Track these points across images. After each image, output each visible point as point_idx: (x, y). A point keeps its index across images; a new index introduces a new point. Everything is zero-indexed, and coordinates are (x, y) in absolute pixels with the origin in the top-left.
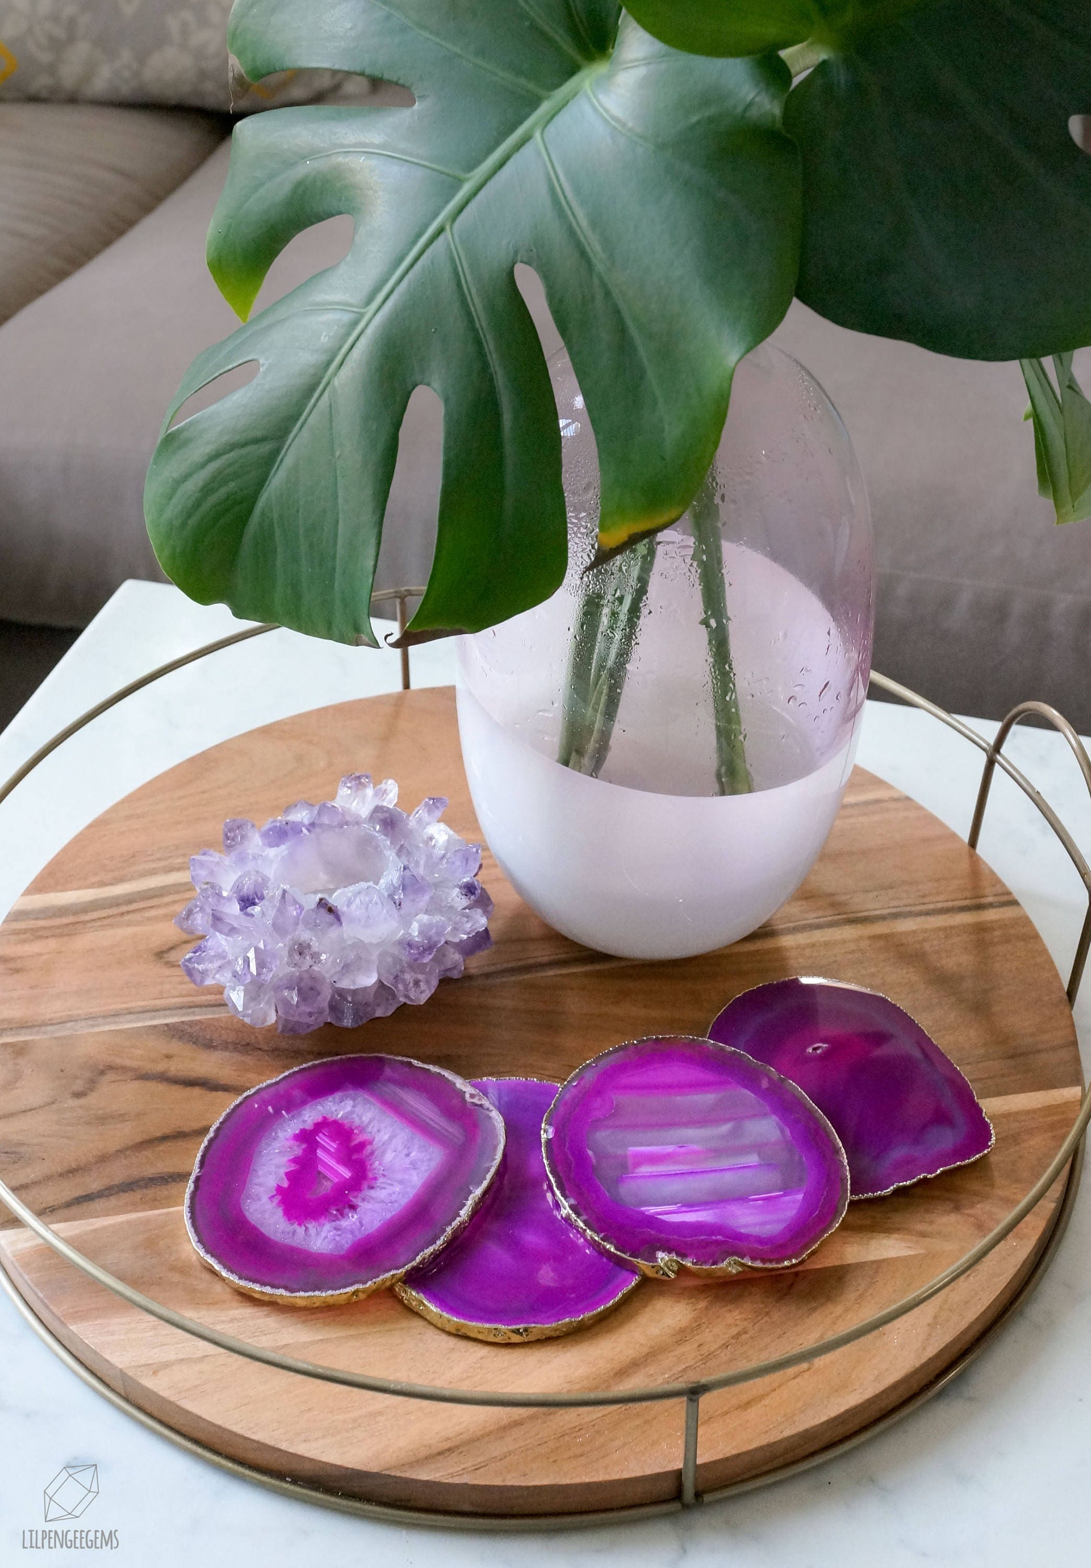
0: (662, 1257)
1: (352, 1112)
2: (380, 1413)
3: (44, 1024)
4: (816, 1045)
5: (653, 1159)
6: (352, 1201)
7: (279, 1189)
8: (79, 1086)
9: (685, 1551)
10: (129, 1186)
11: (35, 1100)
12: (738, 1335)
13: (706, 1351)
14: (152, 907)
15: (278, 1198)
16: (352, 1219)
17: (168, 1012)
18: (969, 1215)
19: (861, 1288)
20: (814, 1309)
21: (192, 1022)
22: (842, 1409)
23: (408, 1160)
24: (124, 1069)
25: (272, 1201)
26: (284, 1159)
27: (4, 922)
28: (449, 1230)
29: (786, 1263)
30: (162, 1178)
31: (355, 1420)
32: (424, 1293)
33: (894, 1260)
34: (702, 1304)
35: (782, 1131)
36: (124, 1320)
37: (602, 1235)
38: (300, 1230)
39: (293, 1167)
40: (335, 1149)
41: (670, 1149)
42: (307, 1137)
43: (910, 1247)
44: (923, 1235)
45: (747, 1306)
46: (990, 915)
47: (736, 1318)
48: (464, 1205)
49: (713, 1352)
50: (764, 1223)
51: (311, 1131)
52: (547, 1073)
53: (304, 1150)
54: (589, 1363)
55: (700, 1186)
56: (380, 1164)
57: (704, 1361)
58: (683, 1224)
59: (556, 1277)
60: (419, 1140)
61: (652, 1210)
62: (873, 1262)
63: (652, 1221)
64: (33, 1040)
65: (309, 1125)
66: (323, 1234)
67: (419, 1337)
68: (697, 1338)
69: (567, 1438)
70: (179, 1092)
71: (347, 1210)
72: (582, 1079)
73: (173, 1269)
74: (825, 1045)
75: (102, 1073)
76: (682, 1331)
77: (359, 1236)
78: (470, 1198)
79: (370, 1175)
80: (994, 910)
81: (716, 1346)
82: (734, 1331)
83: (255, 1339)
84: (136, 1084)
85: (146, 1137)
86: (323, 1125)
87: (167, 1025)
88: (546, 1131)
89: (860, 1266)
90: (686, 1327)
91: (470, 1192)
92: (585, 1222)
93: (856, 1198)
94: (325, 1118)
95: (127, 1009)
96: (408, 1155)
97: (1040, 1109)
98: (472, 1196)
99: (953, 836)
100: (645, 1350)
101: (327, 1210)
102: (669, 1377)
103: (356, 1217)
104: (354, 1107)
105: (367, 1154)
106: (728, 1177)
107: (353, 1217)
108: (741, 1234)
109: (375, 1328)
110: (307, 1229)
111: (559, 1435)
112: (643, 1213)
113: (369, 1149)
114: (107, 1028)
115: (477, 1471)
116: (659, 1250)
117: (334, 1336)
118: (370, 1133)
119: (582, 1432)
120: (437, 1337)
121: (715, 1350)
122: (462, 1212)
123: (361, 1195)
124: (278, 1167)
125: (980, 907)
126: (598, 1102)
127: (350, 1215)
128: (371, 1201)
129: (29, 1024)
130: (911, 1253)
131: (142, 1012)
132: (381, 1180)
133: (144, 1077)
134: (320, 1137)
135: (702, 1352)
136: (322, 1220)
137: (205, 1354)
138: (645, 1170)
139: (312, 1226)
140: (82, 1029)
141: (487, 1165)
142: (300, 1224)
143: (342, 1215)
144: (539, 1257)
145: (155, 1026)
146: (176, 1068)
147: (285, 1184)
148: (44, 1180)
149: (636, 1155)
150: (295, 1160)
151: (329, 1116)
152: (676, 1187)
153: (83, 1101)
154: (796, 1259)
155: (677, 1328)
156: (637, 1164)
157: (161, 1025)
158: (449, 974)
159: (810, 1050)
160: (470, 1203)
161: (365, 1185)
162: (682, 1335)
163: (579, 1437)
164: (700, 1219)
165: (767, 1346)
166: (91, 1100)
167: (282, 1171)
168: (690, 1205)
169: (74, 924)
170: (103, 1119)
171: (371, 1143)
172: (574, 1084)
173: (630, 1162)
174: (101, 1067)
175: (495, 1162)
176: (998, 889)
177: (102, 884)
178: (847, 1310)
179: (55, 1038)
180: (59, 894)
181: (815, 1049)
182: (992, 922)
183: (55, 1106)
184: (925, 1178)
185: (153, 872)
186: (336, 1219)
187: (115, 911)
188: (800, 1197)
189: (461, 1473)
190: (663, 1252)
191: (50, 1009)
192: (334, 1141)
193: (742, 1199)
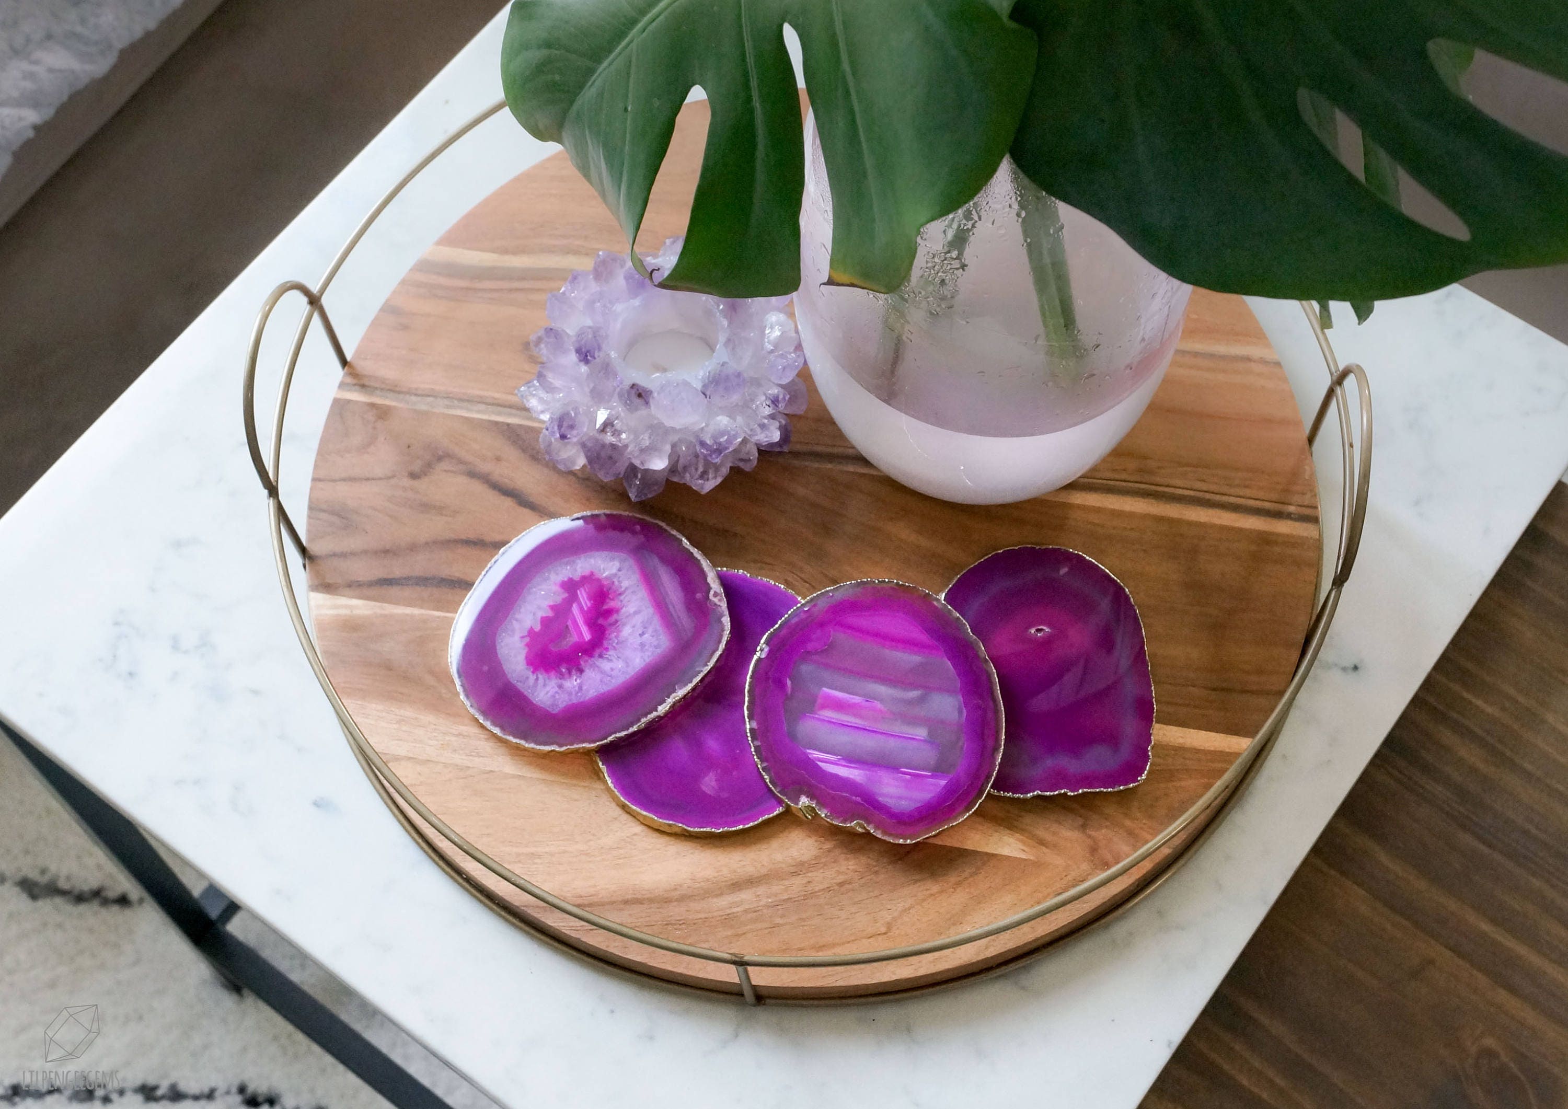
0: (804, 801)
1: (615, 575)
2: (539, 857)
3: (409, 392)
4: (1040, 627)
5: (839, 706)
6: (581, 665)
7: (531, 632)
8: (416, 467)
9: (737, 1036)
10: (423, 581)
11: (378, 472)
12: (841, 884)
13: (811, 889)
14: (539, 290)
15: (527, 640)
16: (572, 683)
17: (514, 411)
18: (1090, 837)
19: (966, 874)
20: (916, 881)
21: (529, 427)
22: (894, 978)
23: (639, 640)
24: (461, 461)
25: (521, 641)
26: (546, 603)
27: (411, 270)
28: (644, 720)
29: (901, 841)
30: (452, 581)
31: (518, 855)
32: (607, 767)
33: (1007, 858)
34: (828, 845)
35: (960, 712)
36: (380, 707)
37: (765, 764)
38: (532, 678)
39: (550, 614)
40: (588, 608)
41: (857, 699)
42: (570, 586)
43: (1024, 851)
44: (1042, 843)
45: (864, 860)
46: (1283, 527)
47: (849, 867)
48: (664, 701)
49: (816, 892)
50: (900, 798)
51: (577, 582)
52: (803, 576)
53: (564, 600)
54: (715, 868)
55: (867, 743)
56: (616, 637)
57: (805, 898)
58: (836, 776)
59: (716, 787)
60: (657, 623)
61: (815, 754)
62: (987, 854)
63: (811, 766)
64: (395, 407)
65: (577, 576)
66: (548, 688)
67: (595, 798)
68: (810, 875)
69: (670, 928)
70: (493, 497)
71: (574, 672)
72: (815, 605)
73: (431, 672)
74: (1047, 629)
75: (440, 459)
76: (802, 864)
77: (575, 700)
78: (671, 697)
79: (605, 643)
80: (1289, 522)
81: (822, 887)
82: (841, 878)
83: (471, 758)
84: (462, 480)
85: (453, 536)
86: (588, 579)
87: (508, 425)
88: (762, 650)
89: (975, 853)
90: (806, 862)
91: (674, 691)
92: (756, 748)
93: (996, 793)
94: (592, 574)
95: (481, 397)
96: (641, 635)
97: (1210, 752)
98: (674, 695)
99: (1298, 423)
100: (764, 871)
101: (558, 666)
102: (772, 902)
103: (578, 681)
104: (620, 570)
105: (611, 622)
106: (892, 743)
107: (576, 680)
108: (877, 801)
109: (564, 779)
110: (537, 679)
111: (665, 923)
112: (806, 755)
113: (614, 617)
114: (459, 412)
115: (591, 932)
116: (805, 795)
117: (529, 775)
118: (621, 601)
119: (683, 926)
120: (608, 803)
121: (819, 891)
122: (660, 708)
123: (591, 661)
124: (539, 608)
125: (1278, 515)
126: (819, 633)
127: (575, 677)
128: (596, 669)
129: (398, 389)
130: (1024, 856)
131: (493, 404)
132: (611, 652)
133: (473, 474)
134: (581, 593)
135: (806, 889)
136: (553, 674)
137: (429, 758)
138: (828, 714)
139: (542, 676)
140: (440, 407)
141: (698, 669)
142: (533, 672)
143: (570, 673)
144: (710, 764)
145: (496, 423)
146: (500, 472)
147: (537, 628)
148: (361, 552)
149: (828, 697)
150: (552, 608)
151: (596, 572)
152: (843, 738)
153: (416, 483)
154: (911, 840)
155: (798, 860)
156: (823, 707)
157: (502, 423)
158: (741, 465)
159: (1033, 631)
160: (670, 701)
161: (598, 651)
162: (799, 869)
163: (680, 929)
164: (851, 776)
165: (860, 902)
166: (421, 484)
167: (541, 614)
168: (851, 760)
169: (468, 289)
170: (426, 507)
171: (617, 611)
172: (806, 609)
173: (819, 701)
174: (441, 453)
175: (707, 667)
176: (1307, 500)
177: (505, 251)
178: (942, 892)
179: (415, 411)
180: (466, 252)
181: (1038, 630)
182: (1278, 535)
183: (393, 481)
184: (1065, 794)
185: (550, 250)
186: (562, 677)
187: (506, 285)
188: (943, 782)
189: (578, 928)
190: (807, 797)
191: (423, 379)
192: (590, 600)
193: (893, 768)
